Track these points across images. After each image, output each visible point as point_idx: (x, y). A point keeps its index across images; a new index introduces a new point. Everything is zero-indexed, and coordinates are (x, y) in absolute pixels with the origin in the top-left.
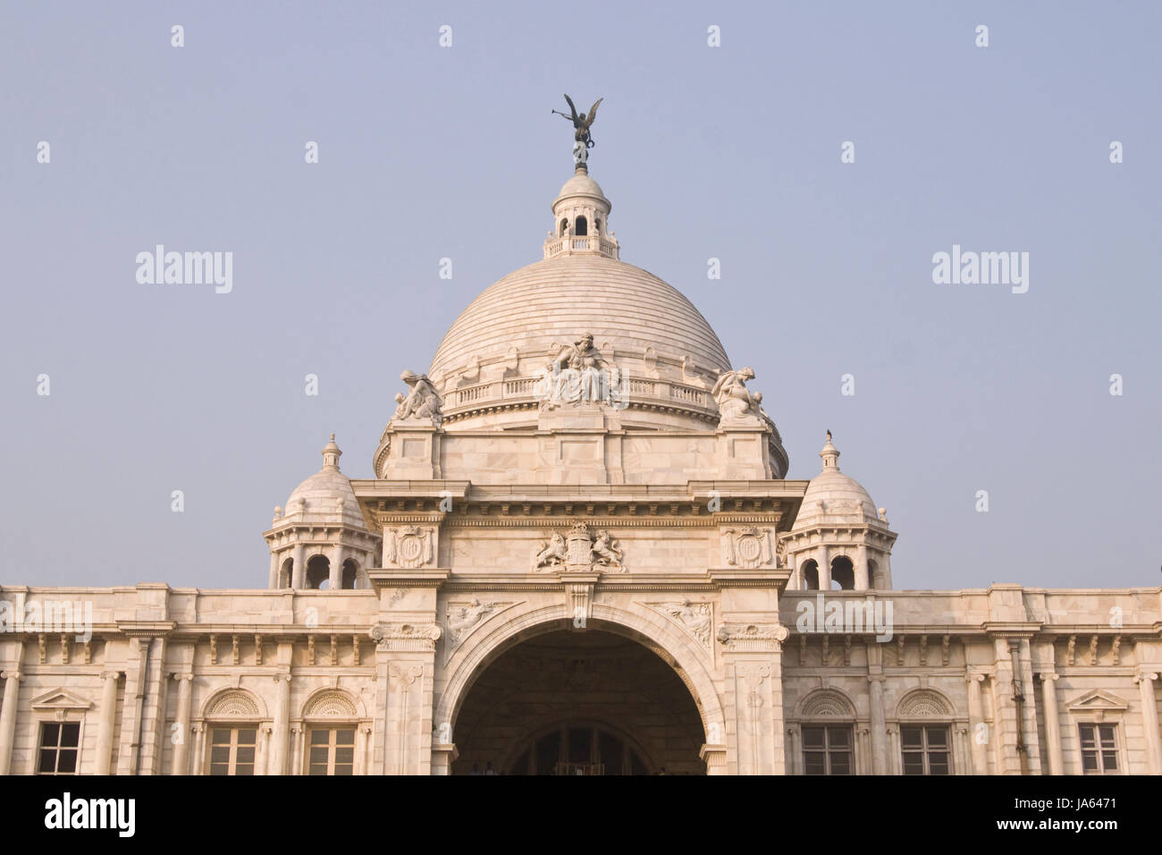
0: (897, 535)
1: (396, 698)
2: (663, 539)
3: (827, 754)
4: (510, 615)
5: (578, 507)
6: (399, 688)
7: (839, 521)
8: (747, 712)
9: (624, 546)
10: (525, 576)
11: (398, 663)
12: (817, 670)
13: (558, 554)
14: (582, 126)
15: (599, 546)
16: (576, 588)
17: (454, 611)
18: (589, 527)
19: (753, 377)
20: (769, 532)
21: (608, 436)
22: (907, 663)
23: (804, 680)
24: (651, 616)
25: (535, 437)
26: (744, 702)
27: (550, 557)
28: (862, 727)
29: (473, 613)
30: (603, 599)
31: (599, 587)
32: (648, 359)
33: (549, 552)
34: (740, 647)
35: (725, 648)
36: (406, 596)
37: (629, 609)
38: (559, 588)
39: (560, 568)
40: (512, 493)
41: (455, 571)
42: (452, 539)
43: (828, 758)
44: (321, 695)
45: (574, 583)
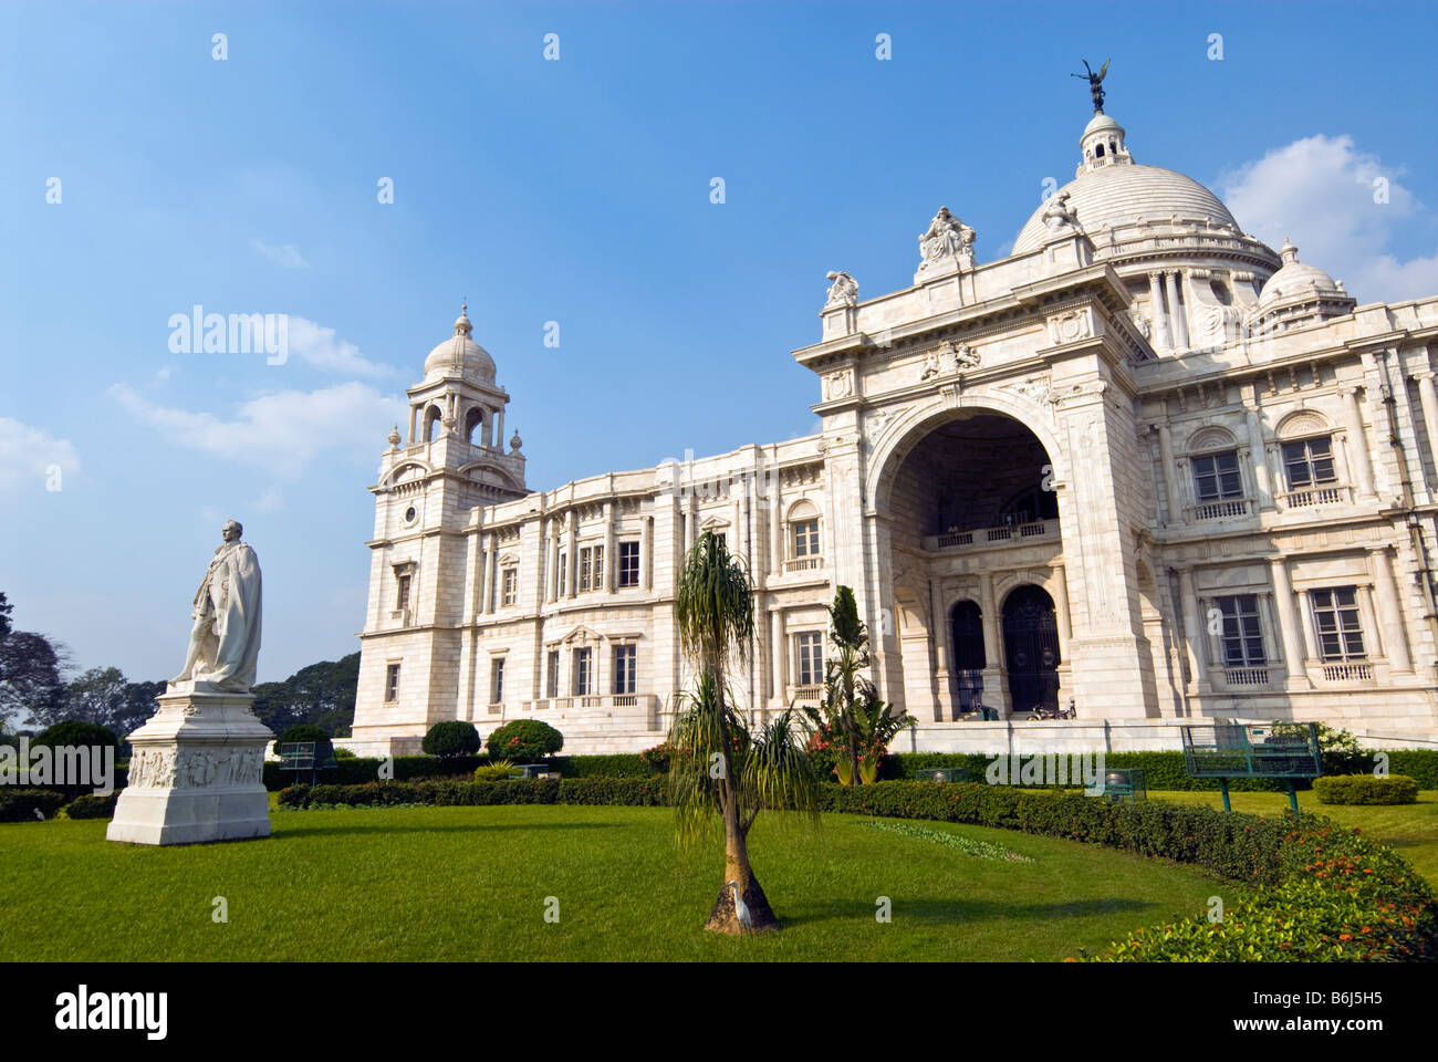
1: (838, 486)
2: (1009, 338)
3: (1217, 478)
4: (906, 417)
5: (941, 333)
6: (839, 481)
7: (1293, 300)
8: (1080, 453)
9: (980, 350)
10: (911, 388)
11: (835, 464)
12: (1198, 413)
13: (933, 368)
14: (1096, 81)
15: (961, 355)
16: (945, 388)
17: (869, 423)
18: (952, 344)
20: (1085, 311)
21: (961, 276)
22: (1282, 392)
23: (1188, 423)
24: (1003, 396)
25: (913, 291)
26: (1076, 446)
27: (929, 371)
28: (1244, 451)
29: (882, 420)
30: (966, 392)
31: (963, 384)
33: (927, 368)
34: (1068, 404)
35: (1058, 408)
36: (838, 419)
37: (987, 395)
38: (934, 392)
39: (936, 377)
41: (865, 396)
42: (863, 376)
43: (1218, 481)
44: (796, 504)
45: (944, 385)
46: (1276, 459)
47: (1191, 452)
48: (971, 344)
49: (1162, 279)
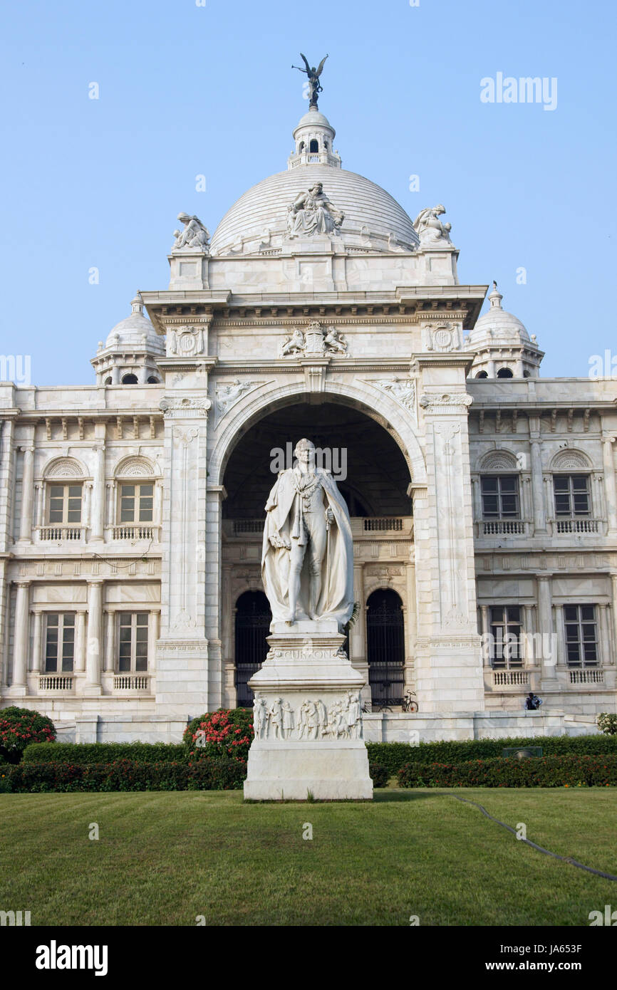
0: (544, 353)
1: (179, 452)
2: (378, 333)
3: (499, 497)
4: (263, 391)
5: (313, 310)
6: (181, 447)
7: (503, 343)
8: (443, 459)
9: (348, 338)
10: (274, 361)
11: (178, 427)
12: (491, 436)
13: (299, 345)
14: (313, 75)
15: (330, 338)
16: (312, 369)
17: (221, 389)
18: (321, 325)
19: (444, 212)
20: (458, 325)
21: (334, 257)
22: (558, 431)
23: (481, 443)
24: (369, 390)
25: (279, 259)
26: (440, 452)
27: (293, 347)
28: (525, 477)
29: (235, 390)
30: (333, 378)
31: (329, 369)
32: (363, 235)
33: (292, 344)
34: (437, 410)
35: (425, 412)
36: (185, 379)
37: (353, 385)
38: (299, 370)
39: (300, 355)
40: (262, 299)
41: (220, 359)
42: (218, 336)
43: (500, 500)
44: (127, 461)
45: (311, 366)
46: (549, 489)
48: (342, 329)
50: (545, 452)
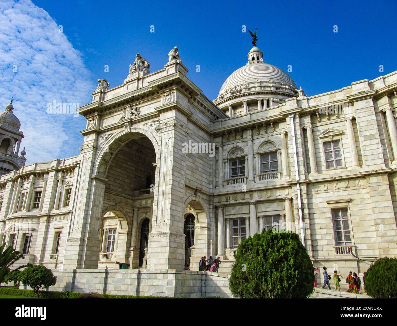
3: (238, 168)
4: (112, 137)
5: (128, 101)
6: (85, 162)
8: (164, 151)
10: (115, 124)
11: (85, 155)
12: (233, 141)
13: (124, 116)
16: (126, 124)
17: (100, 139)
20: (174, 92)
21: (139, 79)
22: (261, 133)
23: (229, 145)
24: (144, 128)
25: (123, 86)
26: (163, 148)
28: (246, 157)
29: (105, 138)
30: (134, 126)
31: (132, 122)
33: (122, 116)
34: (163, 130)
35: (159, 132)
36: (89, 137)
37: (139, 127)
38: (123, 126)
41: (101, 127)
42: (103, 120)
46: (257, 161)
47: (229, 157)
48: (138, 106)
49: (262, 101)
50: (256, 144)
